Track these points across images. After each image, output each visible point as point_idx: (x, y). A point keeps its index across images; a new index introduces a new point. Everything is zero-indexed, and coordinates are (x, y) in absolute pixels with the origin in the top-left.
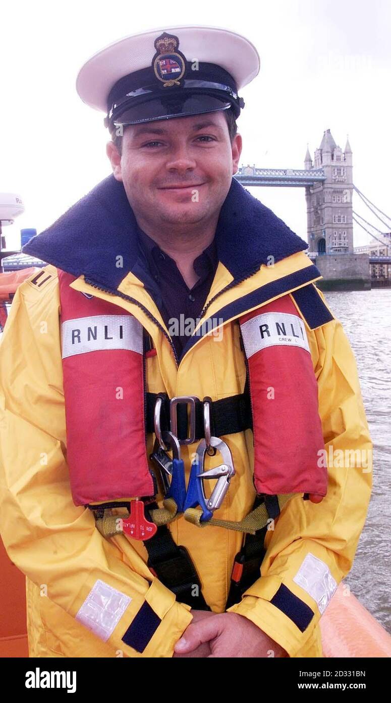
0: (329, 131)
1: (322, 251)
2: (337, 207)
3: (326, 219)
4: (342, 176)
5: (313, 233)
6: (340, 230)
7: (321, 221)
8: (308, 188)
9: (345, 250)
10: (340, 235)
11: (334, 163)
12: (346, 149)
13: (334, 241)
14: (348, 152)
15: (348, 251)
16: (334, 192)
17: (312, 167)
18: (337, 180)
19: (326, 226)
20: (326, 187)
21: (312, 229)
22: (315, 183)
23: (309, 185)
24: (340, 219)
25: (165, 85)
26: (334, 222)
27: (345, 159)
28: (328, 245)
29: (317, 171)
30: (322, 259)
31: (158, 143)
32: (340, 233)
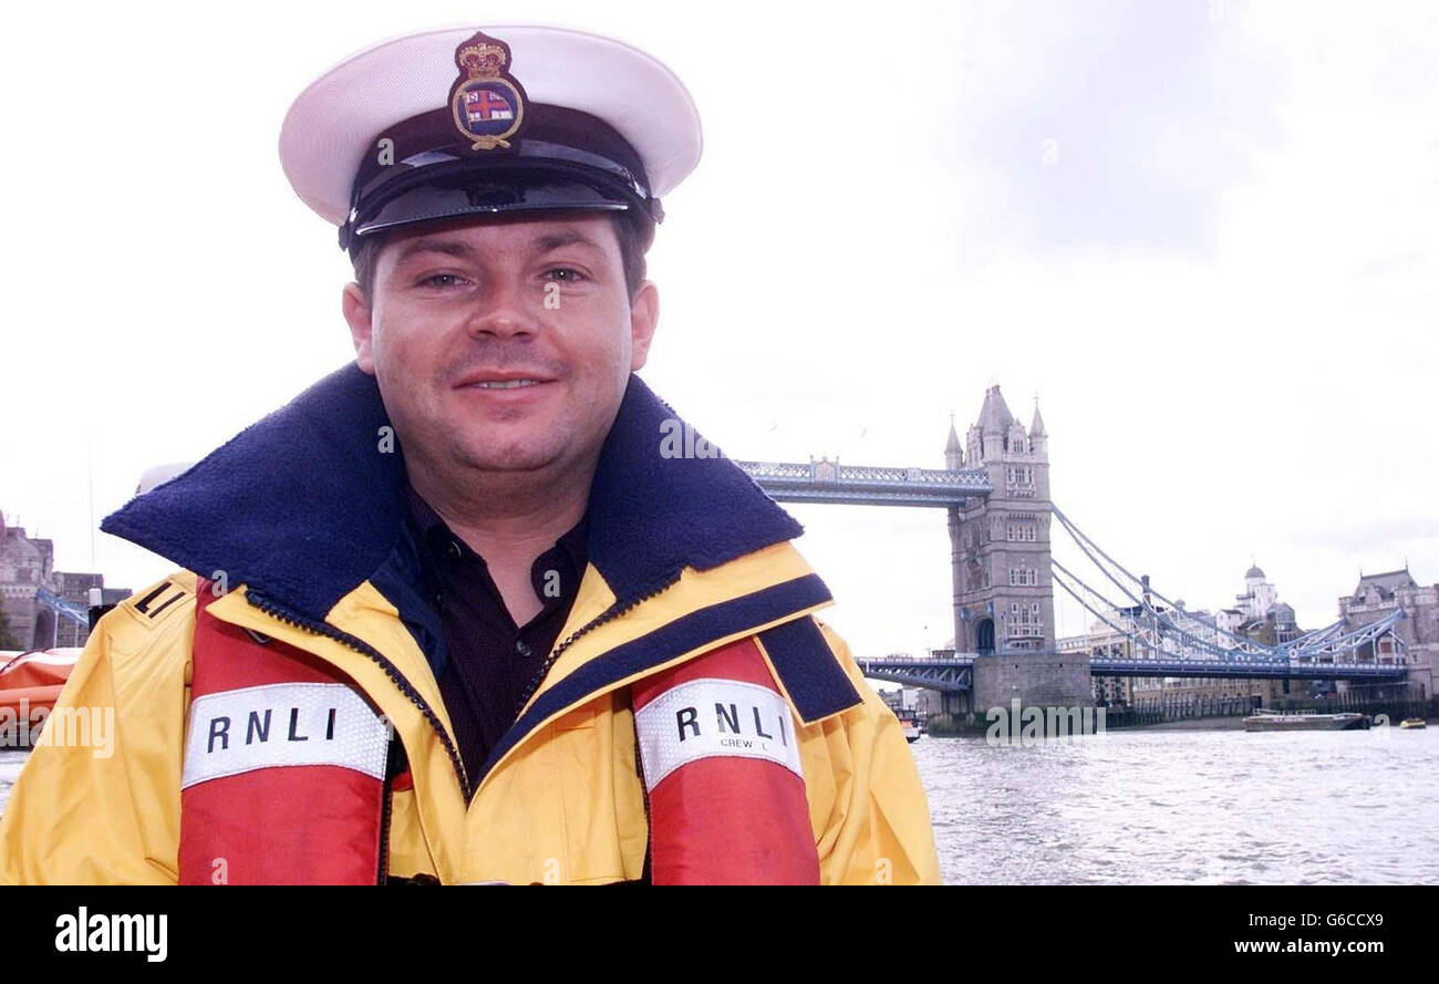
0: (997, 389)
1: (986, 647)
2: (1015, 552)
3: (995, 576)
4: (1027, 485)
5: (969, 606)
6: (1025, 600)
7: (983, 581)
8: (954, 509)
9: (1038, 644)
10: (1025, 612)
11: (1009, 458)
12: (1033, 428)
13: (1012, 624)
14: (1038, 434)
15: (1044, 646)
16: (1010, 518)
17: (963, 465)
18: (1016, 493)
19: (994, 592)
20: (992, 507)
21: (964, 598)
22: (969, 498)
23: (956, 503)
24: (1025, 578)
25: (475, 147)
26: (1011, 584)
27: (1032, 449)
28: (999, 635)
29: (972, 473)
30: (987, 665)
31: (453, 277)
32: (1025, 607)
